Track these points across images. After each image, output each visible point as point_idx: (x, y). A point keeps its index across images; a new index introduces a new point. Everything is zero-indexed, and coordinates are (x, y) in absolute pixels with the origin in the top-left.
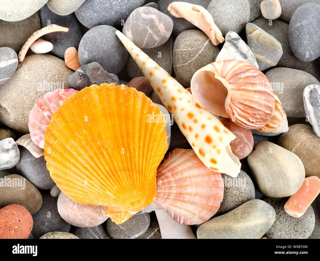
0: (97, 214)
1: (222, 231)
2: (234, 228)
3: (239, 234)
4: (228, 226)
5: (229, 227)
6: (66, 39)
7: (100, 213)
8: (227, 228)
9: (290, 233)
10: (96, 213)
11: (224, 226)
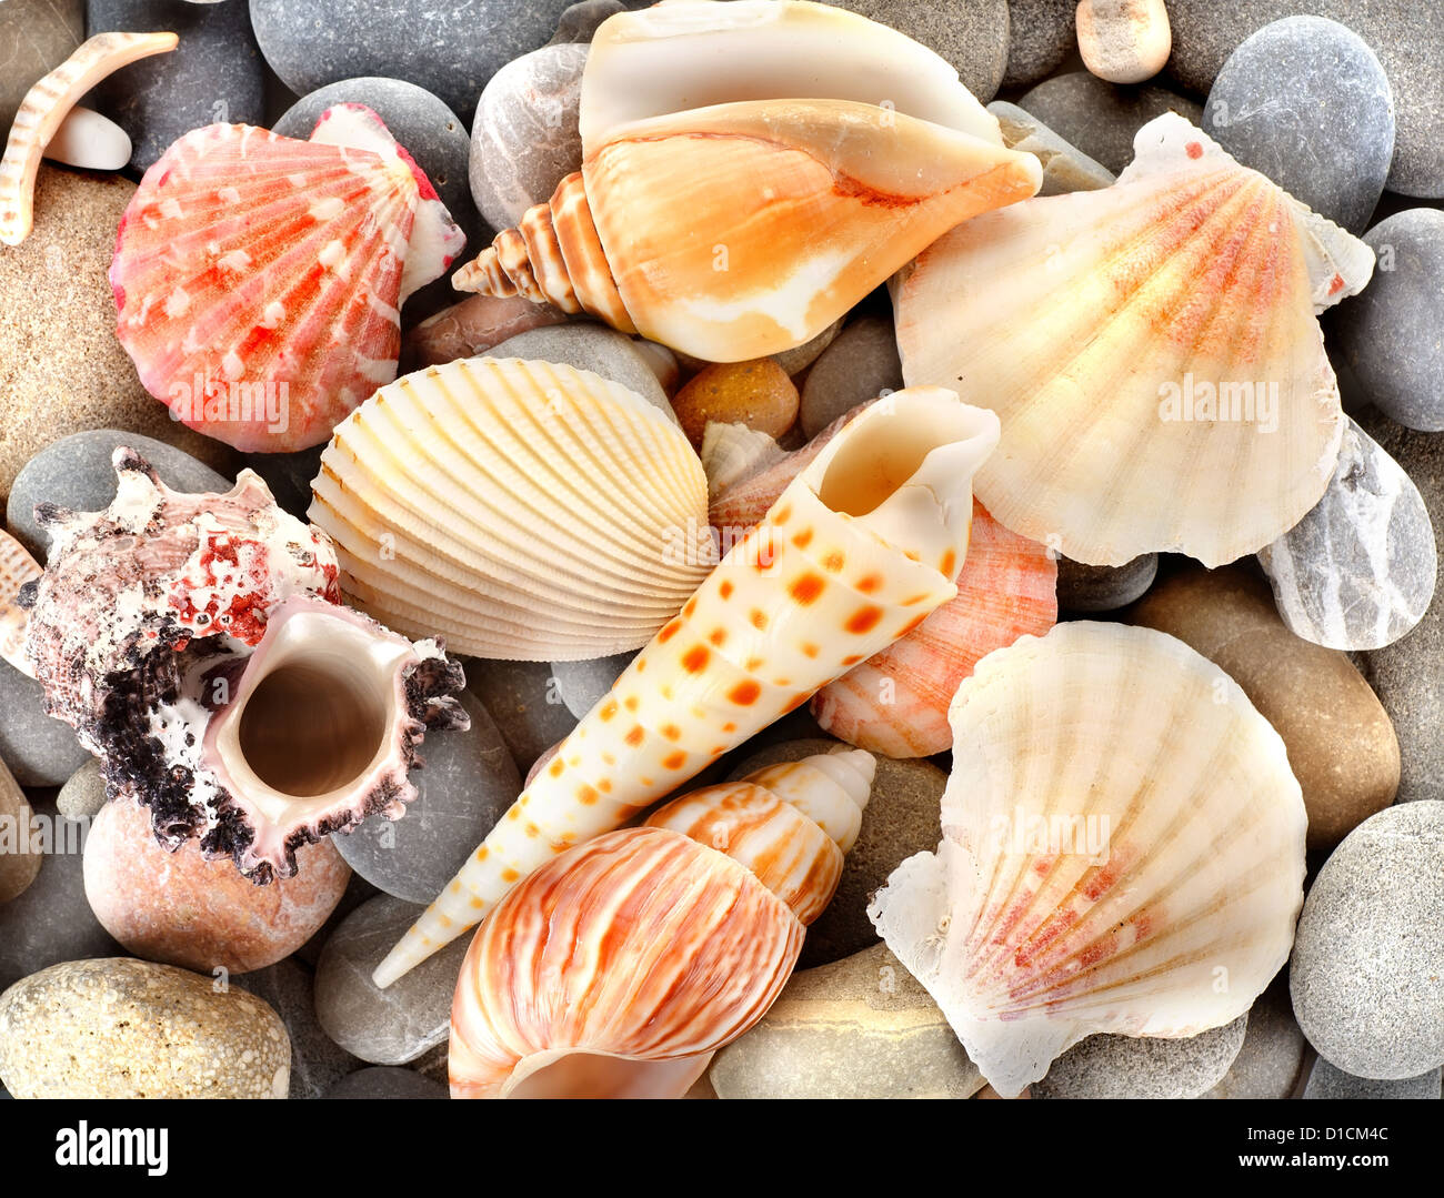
0: (261, 917)
1: (818, 1044)
2: (871, 1035)
3: (894, 1062)
4: (848, 1019)
5: (849, 1028)
6: (184, 109)
7: (277, 912)
8: (842, 1029)
9: (1131, 1064)
10: (256, 912)
11: (829, 1022)
